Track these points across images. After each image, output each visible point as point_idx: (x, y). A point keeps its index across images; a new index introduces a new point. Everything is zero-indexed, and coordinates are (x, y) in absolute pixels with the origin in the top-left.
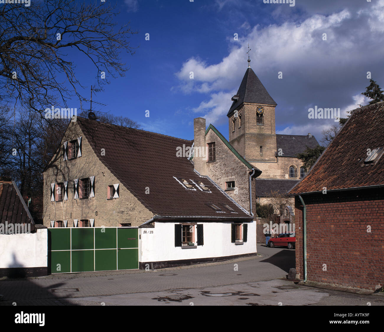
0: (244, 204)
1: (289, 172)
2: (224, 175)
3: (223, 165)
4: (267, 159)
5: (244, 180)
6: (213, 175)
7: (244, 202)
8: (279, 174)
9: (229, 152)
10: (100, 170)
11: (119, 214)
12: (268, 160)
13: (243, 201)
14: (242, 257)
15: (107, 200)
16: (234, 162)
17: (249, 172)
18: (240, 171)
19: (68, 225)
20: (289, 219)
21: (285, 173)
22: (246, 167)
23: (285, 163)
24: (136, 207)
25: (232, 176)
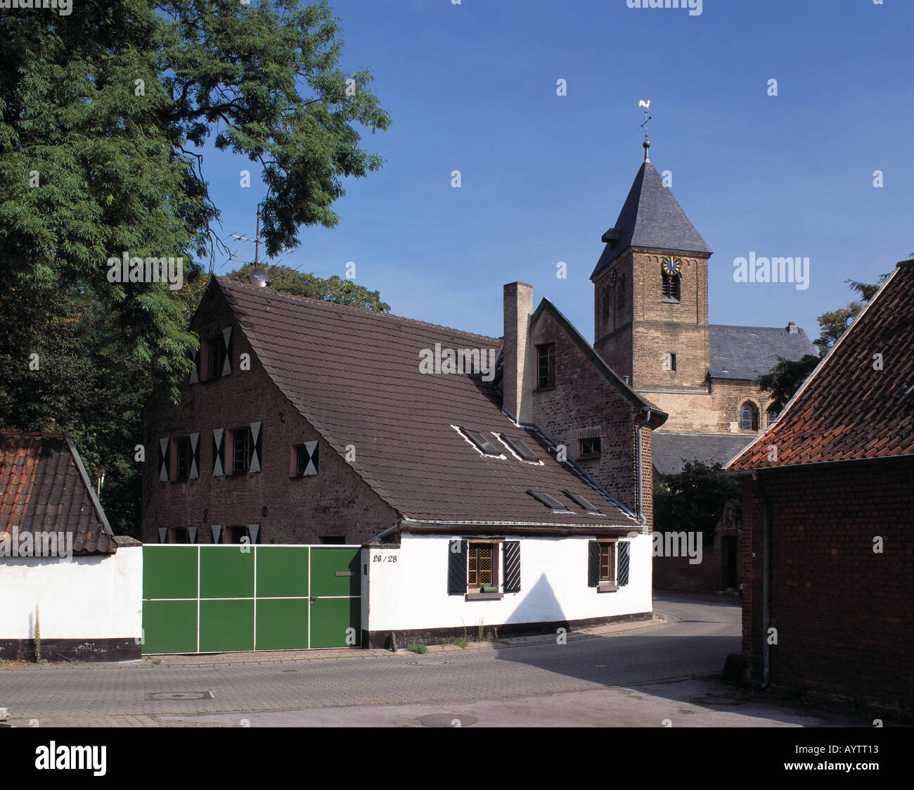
0: (622, 494)
1: (740, 416)
2: (575, 423)
3: (574, 398)
4: (685, 385)
5: (624, 434)
6: (549, 423)
7: (622, 487)
8: (715, 422)
9: (587, 366)
10: (274, 407)
11: (318, 515)
12: (688, 388)
13: (620, 485)
14: (615, 623)
15: (289, 480)
16: (600, 390)
17: (636, 414)
18: (615, 413)
19: (199, 537)
20: (736, 530)
21: (729, 419)
22: (629, 402)
23: (730, 394)
24: (357, 497)
25: (593, 424)
